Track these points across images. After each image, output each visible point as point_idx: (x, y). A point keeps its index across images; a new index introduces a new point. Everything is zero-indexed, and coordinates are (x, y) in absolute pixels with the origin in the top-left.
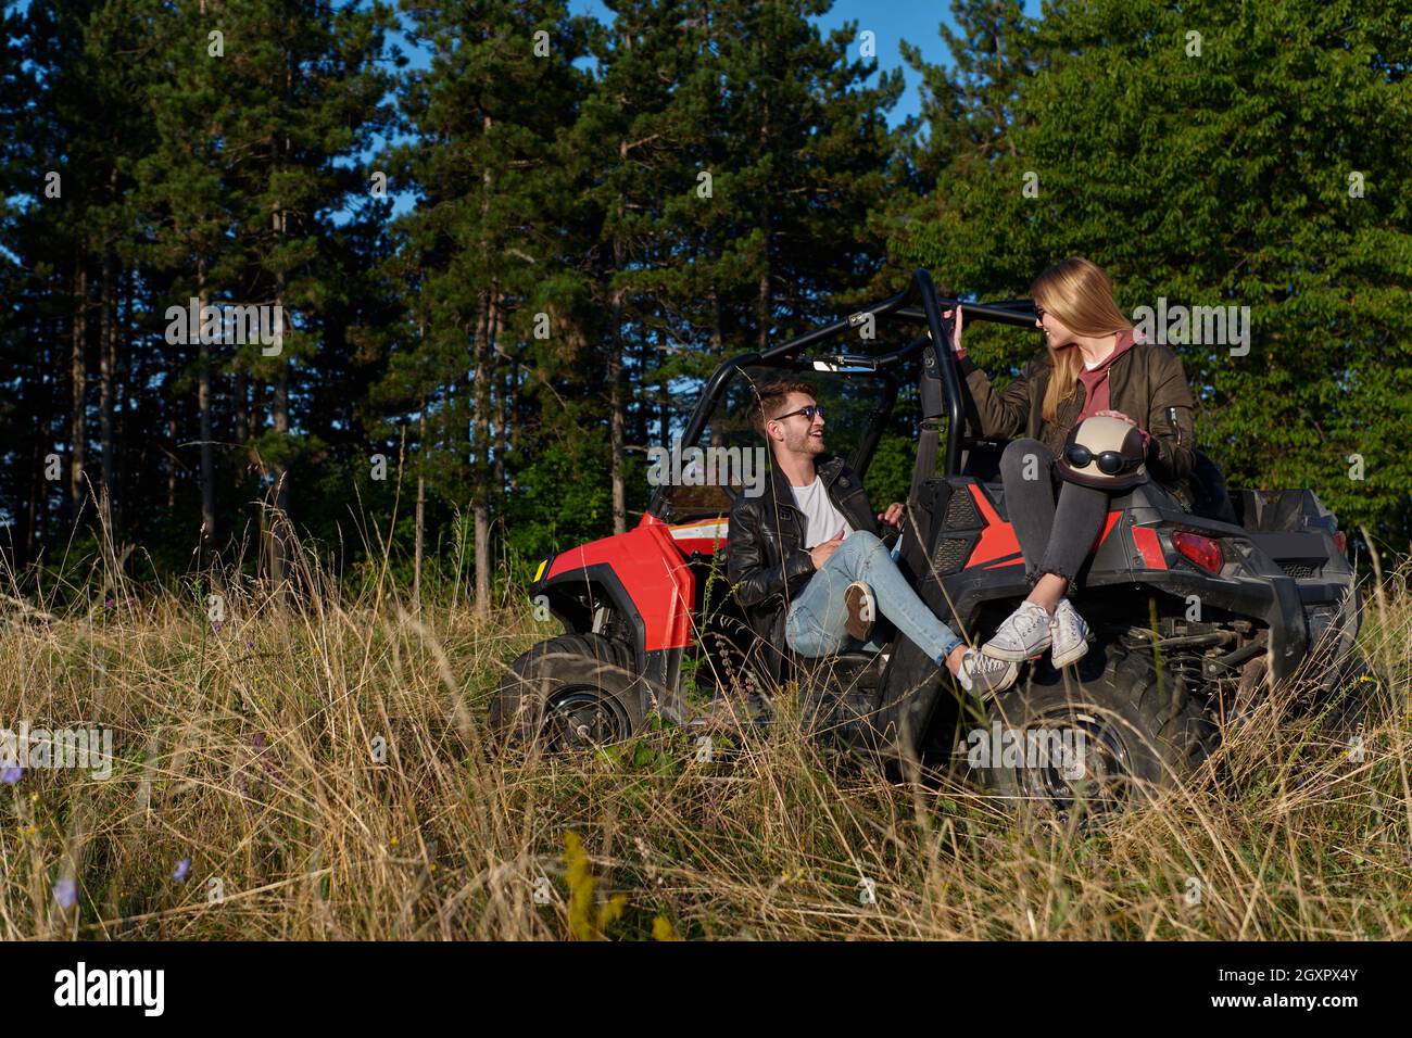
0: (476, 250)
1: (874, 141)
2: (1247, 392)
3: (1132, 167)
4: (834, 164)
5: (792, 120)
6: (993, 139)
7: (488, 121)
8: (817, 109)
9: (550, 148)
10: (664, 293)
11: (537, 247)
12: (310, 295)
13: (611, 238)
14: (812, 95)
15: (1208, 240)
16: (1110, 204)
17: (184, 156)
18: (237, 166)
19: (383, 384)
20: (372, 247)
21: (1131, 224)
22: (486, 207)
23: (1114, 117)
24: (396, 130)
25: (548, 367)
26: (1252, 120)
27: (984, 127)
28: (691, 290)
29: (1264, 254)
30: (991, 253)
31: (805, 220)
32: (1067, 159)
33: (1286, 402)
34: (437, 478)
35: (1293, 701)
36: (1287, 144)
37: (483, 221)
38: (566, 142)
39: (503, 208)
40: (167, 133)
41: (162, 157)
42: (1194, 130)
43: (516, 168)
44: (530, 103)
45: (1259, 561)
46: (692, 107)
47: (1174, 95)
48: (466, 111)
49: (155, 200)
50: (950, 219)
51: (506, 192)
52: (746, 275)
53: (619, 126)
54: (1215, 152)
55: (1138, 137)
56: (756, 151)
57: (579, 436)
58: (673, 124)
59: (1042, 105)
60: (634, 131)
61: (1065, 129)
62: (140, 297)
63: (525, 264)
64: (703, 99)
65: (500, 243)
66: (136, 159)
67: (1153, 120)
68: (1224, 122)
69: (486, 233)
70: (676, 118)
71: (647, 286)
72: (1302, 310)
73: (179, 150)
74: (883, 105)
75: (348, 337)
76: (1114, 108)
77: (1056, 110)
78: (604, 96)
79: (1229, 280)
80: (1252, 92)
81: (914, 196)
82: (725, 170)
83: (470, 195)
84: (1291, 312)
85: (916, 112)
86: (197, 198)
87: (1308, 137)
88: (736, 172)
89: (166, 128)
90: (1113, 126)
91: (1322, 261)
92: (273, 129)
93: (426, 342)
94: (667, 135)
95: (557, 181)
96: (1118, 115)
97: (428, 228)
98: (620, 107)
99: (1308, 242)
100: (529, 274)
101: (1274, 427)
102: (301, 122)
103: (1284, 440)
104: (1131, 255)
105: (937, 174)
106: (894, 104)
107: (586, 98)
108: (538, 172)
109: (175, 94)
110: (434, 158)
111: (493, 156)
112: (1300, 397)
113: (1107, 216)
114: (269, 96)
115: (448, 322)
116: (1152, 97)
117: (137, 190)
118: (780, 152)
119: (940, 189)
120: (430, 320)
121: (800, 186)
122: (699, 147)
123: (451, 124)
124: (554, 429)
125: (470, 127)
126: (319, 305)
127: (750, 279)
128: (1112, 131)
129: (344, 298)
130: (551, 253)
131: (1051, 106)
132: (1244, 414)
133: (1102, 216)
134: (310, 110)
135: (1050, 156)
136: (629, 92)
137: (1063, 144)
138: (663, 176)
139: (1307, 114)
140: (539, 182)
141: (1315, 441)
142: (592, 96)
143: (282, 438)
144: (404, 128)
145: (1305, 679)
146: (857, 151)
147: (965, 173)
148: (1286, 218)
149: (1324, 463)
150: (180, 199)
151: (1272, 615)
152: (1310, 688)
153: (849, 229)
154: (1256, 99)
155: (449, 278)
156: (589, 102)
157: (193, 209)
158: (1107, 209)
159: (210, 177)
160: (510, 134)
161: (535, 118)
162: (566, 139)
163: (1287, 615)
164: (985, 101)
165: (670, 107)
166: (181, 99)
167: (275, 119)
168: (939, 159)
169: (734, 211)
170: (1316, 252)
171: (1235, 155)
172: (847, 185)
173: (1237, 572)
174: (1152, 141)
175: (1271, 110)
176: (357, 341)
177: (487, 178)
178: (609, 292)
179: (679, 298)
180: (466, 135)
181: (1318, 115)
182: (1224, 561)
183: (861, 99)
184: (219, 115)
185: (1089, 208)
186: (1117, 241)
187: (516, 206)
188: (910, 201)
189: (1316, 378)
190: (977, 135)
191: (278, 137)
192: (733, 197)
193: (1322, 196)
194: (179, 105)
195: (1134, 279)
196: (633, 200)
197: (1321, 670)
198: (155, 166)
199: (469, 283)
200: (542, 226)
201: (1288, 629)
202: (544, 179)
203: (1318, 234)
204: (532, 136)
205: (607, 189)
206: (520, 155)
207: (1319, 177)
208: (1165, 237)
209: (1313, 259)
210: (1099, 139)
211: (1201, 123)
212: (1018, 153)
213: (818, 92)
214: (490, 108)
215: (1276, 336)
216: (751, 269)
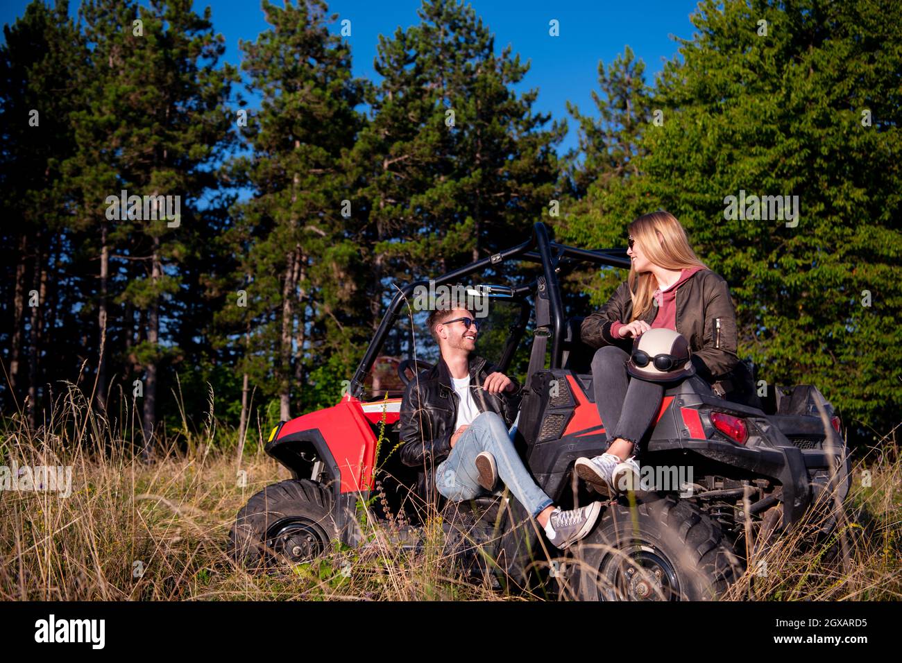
0: (286, 226)
1: (548, 164)
2: (785, 330)
3: (711, 182)
4: (522, 178)
5: (496, 150)
6: (624, 165)
7: (298, 144)
8: (512, 143)
9: (337, 162)
10: (409, 258)
11: (327, 226)
12: (175, 252)
13: (376, 220)
14: (509, 134)
15: (759, 230)
16: (696, 206)
17: (94, 159)
18: (130, 168)
19: (222, 312)
20: (223, 224)
21: (710, 219)
22: (295, 199)
23: (699, 150)
24: (238, 147)
25: (331, 303)
26: (789, 154)
27: (618, 157)
28: (426, 256)
29: (796, 240)
30: (620, 236)
31: (502, 214)
32: (669, 176)
33: (810, 337)
34: (256, 375)
35: (800, 540)
36: (812, 171)
37: (292, 208)
38: (348, 158)
39: (305, 199)
40: (82, 143)
41: (79, 160)
42: (751, 160)
43: (315, 174)
44: (325, 133)
45: (774, 435)
46: (430, 138)
47: (739, 137)
48: (283, 137)
49: (73, 187)
50: (595, 215)
51: (307, 189)
52: (462, 246)
53: (383, 148)
54: (765, 174)
55: (715, 163)
56: (472, 169)
57: (351, 349)
58: (418, 149)
59: (653, 142)
60: (392, 152)
61: (668, 157)
62: (66, 252)
63: (318, 236)
64: (438, 134)
65: (302, 222)
66: (61, 160)
67: (725, 152)
68: (771, 155)
69: (294, 216)
70: (420, 145)
71: (398, 252)
72: (820, 277)
73: (91, 155)
74: (554, 141)
75: (201, 281)
76: (700, 144)
77: (662, 145)
78: (373, 129)
79: (773, 257)
80: (789, 135)
81: (573, 200)
82: (450, 179)
83: (284, 191)
84: (813, 278)
85: (576, 146)
86: (100, 186)
87: (825, 165)
88: (458, 181)
89: (82, 140)
90: (699, 156)
91: (834, 246)
92: (154, 143)
93: (252, 285)
94: (414, 156)
95: (341, 183)
96: (702, 149)
97: (256, 210)
98: (383, 137)
99: (825, 233)
100: (321, 242)
101: (802, 353)
102: (174, 140)
103: (809, 362)
104: (709, 239)
105: (587, 186)
106: (561, 141)
107: (361, 130)
108: (328, 176)
109: (88, 118)
110: (261, 167)
111: (300, 166)
112: (820, 334)
113: (694, 213)
114: (153, 122)
115: (267, 272)
116: (725, 138)
117: (61, 180)
118: (488, 169)
119: (589, 195)
120: (255, 271)
121: (500, 192)
122: (435, 165)
123: (274, 144)
124: (334, 344)
125: (286, 147)
126: (181, 259)
127: (465, 250)
128: (698, 159)
129: (198, 255)
130: (336, 230)
131: (659, 142)
132: (783, 344)
133: (690, 213)
134: (181, 132)
135: (658, 174)
136: (390, 128)
137: (667, 167)
138: (411, 182)
139: (825, 151)
140: (329, 183)
141: (829, 363)
142: (365, 129)
143: (153, 346)
144: (243, 146)
145: (810, 523)
146: (537, 170)
147: (605, 186)
148: (811, 217)
149: (835, 377)
150: (89, 187)
151: (784, 476)
152: (813, 531)
153: (531, 220)
154: (792, 140)
155: (268, 244)
156: (363, 133)
157: (98, 193)
158: (695, 209)
159: (110, 173)
160: (311, 152)
161: (328, 142)
162: (348, 156)
163: (795, 476)
164: (619, 140)
165: (416, 138)
166: (92, 121)
167: (156, 137)
168: (589, 177)
169: (456, 206)
170: (830, 240)
171: (778, 176)
172: (531, 192)
173: (758, 443)
174: (724, 166)
175: (802, 148)
176: (207, 284)
177: (296, 180)
178: (374, 256)
179: (418, 260)
180: (282, 152)
181: (832, 151)
182: (749, 435)
183: (540, 137)
184: (118, 133)
185: (683, 208)
186: (701, 230)
187: (314, 198)
188: (570, 203)
189: (830, 322)
190: (613, 162)
191: (158, 148)
192: (455, 197)
193: (835, 204)
194: (91, 125)
195: (711, 254)
196: (391, 197)
197: (821, 517)
198: (74, 165)
199: (281, 247)
200: (331, 212)
201: (795, 486)
202: (332, 181)
203: (832, 229)
204: (326, 153)
205: (374, 189)
206: (318, 165)
207: (833, 191)
208: (732, 228)
209: (828, 245)
210: (689, 164)
211: (756, 155)
212: (639, 173)
213: (514, 132)
214: (299, 135)
215: (804, 295)
216: (466, 243)
